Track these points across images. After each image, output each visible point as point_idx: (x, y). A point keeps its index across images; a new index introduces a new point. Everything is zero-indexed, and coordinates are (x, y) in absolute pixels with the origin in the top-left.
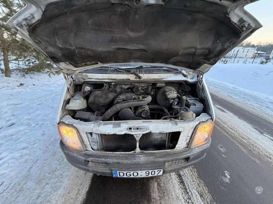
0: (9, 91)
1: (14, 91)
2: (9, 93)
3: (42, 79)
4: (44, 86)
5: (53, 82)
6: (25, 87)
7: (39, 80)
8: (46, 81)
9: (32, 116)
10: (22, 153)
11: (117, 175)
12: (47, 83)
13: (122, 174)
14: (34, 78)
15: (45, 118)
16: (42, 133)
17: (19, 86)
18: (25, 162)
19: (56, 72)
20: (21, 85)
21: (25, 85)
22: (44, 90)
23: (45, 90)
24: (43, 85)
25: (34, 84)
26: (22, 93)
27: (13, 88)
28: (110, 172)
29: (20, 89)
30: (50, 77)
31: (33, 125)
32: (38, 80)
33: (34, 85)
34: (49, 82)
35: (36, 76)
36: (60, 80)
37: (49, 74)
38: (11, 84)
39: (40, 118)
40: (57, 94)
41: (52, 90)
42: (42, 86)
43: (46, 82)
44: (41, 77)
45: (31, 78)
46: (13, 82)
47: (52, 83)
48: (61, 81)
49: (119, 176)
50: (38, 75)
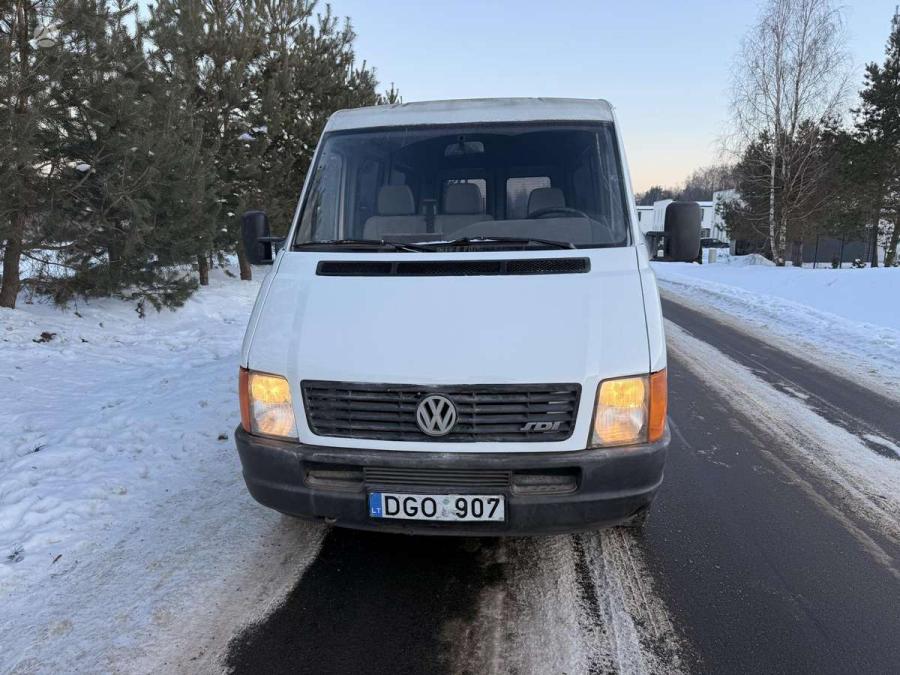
0: (12, 353)
1: (28, 355)
2: (12, 360)
3: (114, 321)
4: (119, 346)
5: (151, 337)
6: (57, 345)
7: (105, 324)
8: (127, 329)
9: (100, 429)
10: (93, 507)
11: (381, 511)
12: (131, 338)
13: (392, 507)
14: (89, 315)
15: (145, 436)
16: (142, 470)
17: (39, 342)
18: (105, 529)
19: (168, 297)
20: (47, 337)
21: (57, 340)
22: (121, 360)
23: (124, 363)
24: (117, 344)
25: (85, 339)
26: (50, 363)
27: (22, 345)
28: (362, 497)
29: (44, 351)
30: (142, 315)
31: (110, 449)
32: (101, 325)
33: (83, 341)
34: (139, 334)
35: (94, 310)
36: (177, 329)
37: (140, 306)
38: (18, 331)
39: (127, 434)
40: (167, 377)
41: (150, 365)
42: (112, 347)
43: (128, 334)
44: (109, 315)
45: (77, 314)
46: (21, 324)
47: (147, 337)
48: (184, 333)
49: (384, 515)
50: (100, 307)
